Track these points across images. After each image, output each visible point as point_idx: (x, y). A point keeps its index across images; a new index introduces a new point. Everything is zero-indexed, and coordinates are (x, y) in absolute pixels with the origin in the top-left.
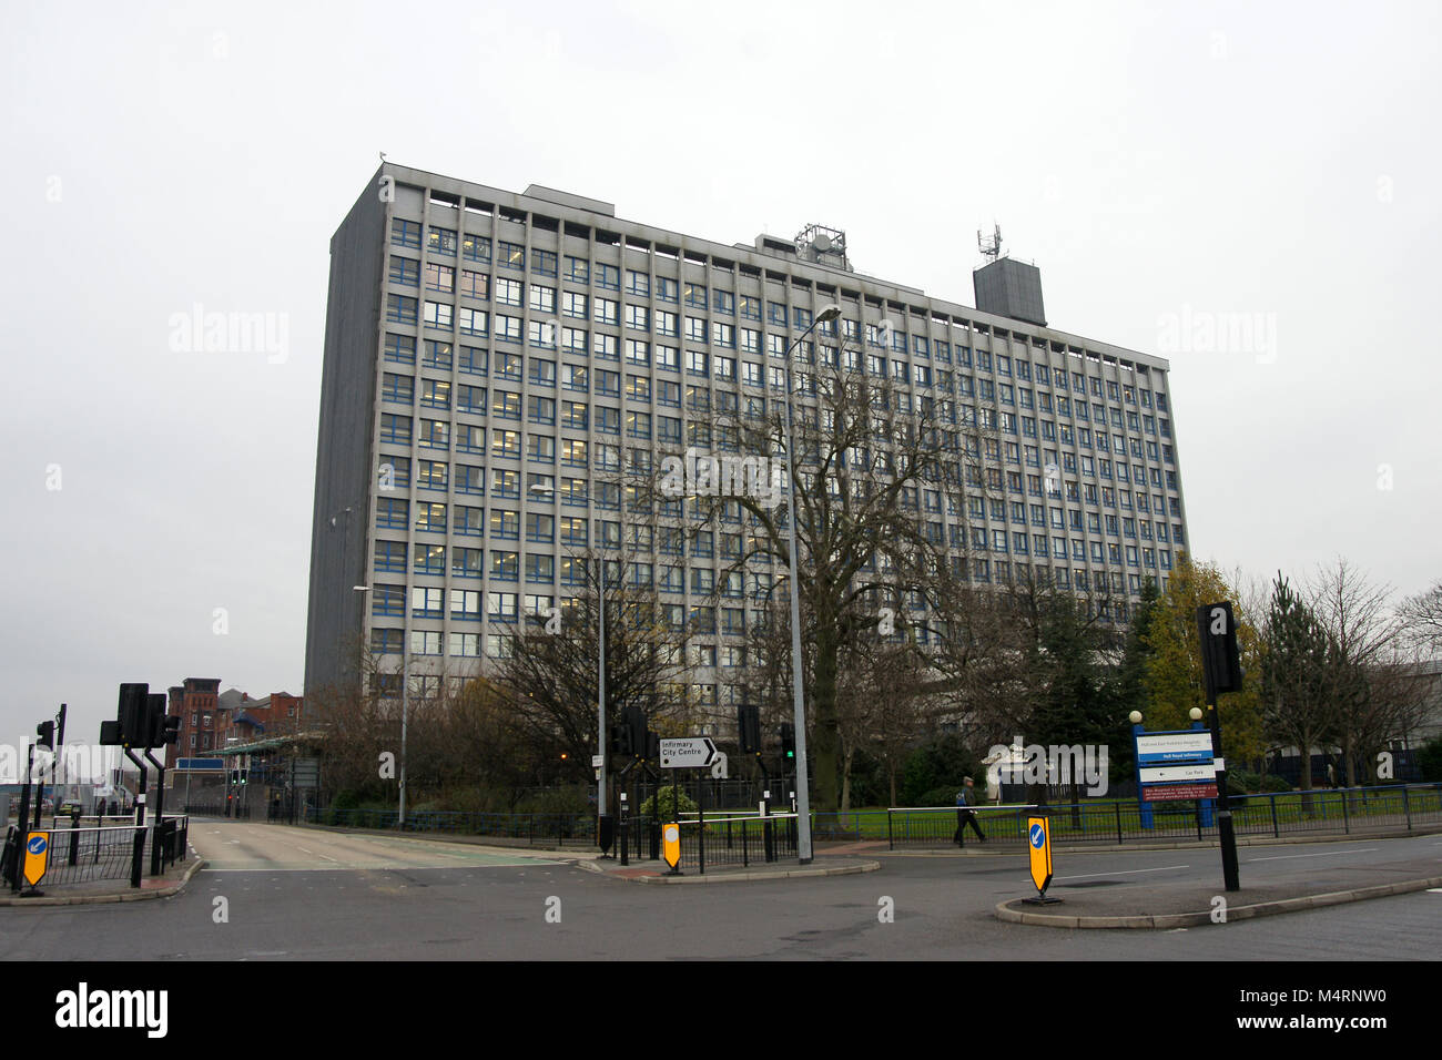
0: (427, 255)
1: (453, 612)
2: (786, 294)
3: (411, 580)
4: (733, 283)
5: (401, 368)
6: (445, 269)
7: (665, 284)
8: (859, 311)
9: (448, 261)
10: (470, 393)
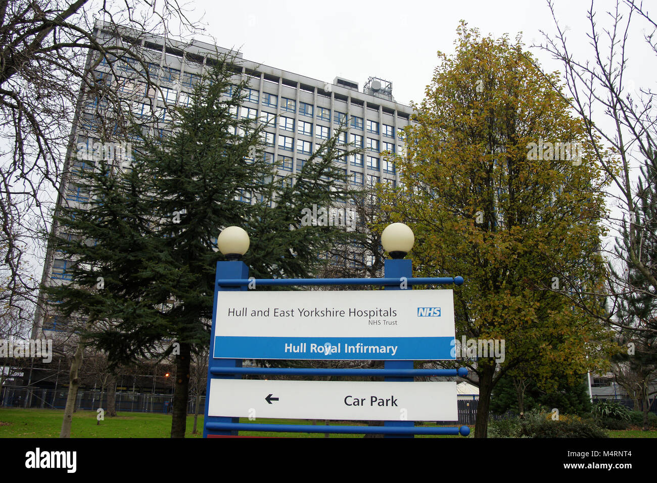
2: (347, 108)
4: (314, 99)
7: (269, 98)
8: (394, 121)
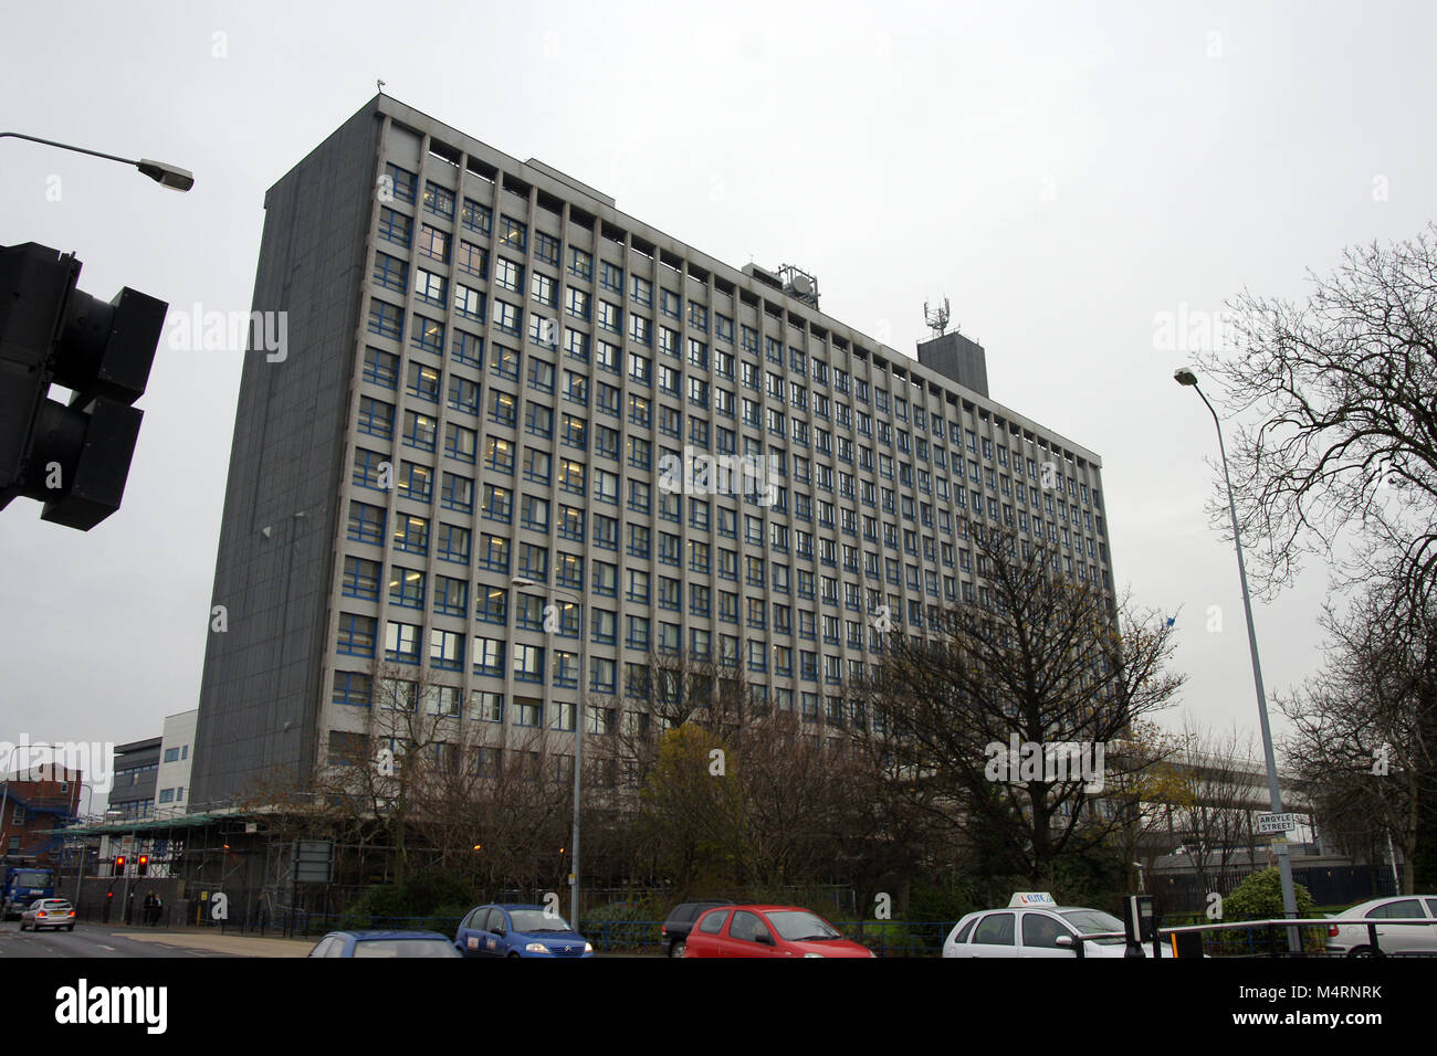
0: (423, 215)
1: (432, 658)
3: (388, 611)
5: (386, 344)
6: (439, 234)
9: (444, 225)
10: (460, 386)
